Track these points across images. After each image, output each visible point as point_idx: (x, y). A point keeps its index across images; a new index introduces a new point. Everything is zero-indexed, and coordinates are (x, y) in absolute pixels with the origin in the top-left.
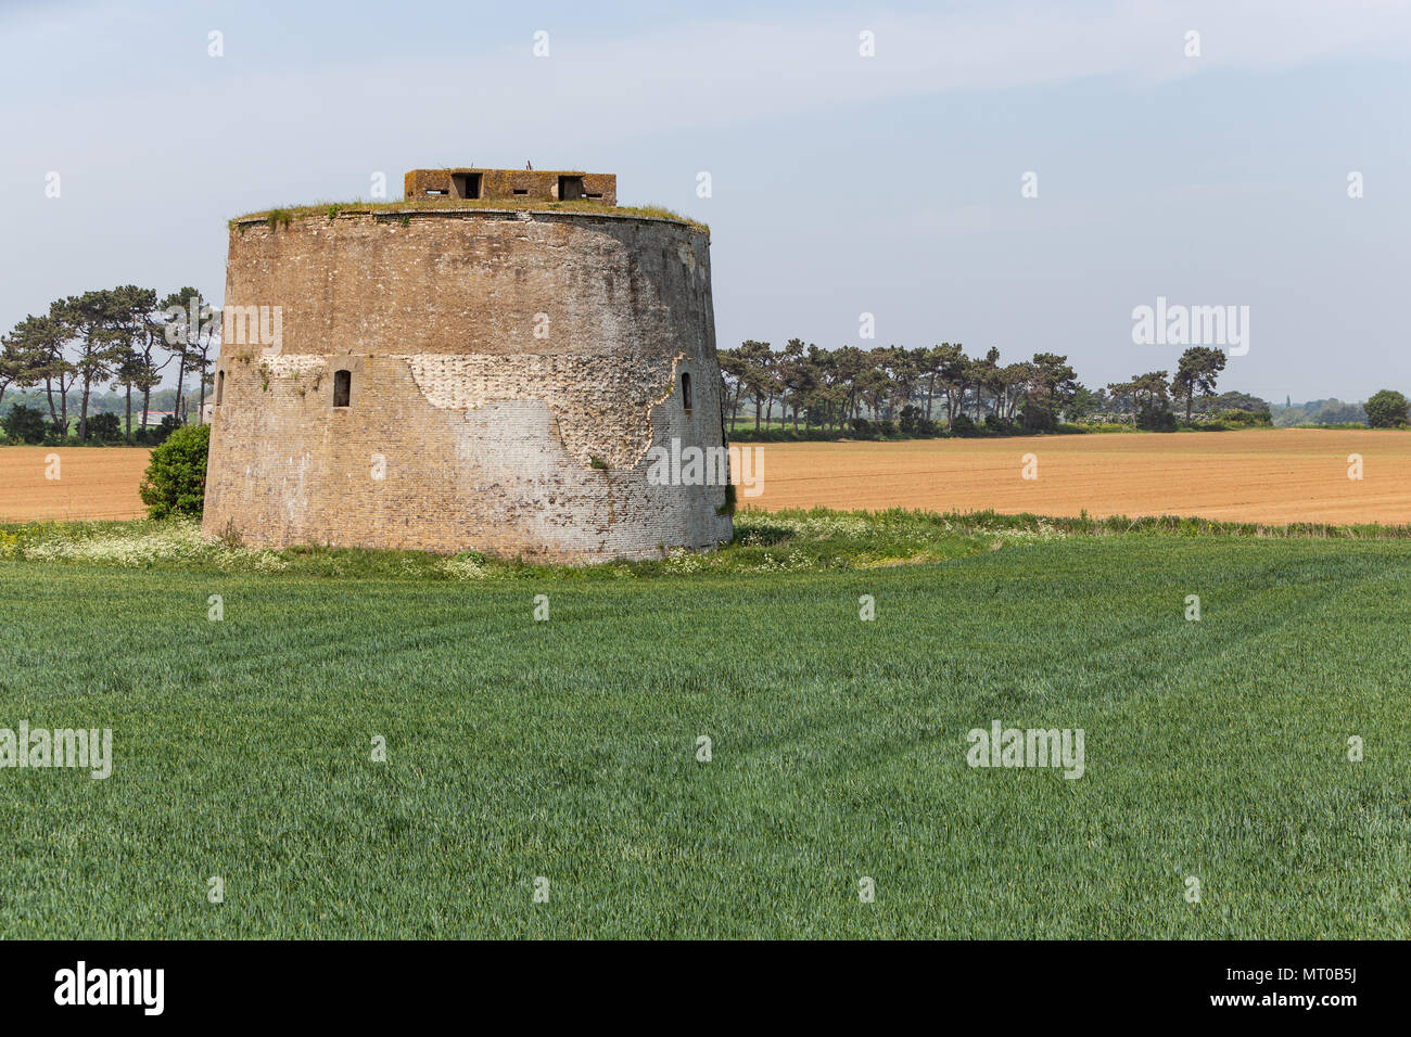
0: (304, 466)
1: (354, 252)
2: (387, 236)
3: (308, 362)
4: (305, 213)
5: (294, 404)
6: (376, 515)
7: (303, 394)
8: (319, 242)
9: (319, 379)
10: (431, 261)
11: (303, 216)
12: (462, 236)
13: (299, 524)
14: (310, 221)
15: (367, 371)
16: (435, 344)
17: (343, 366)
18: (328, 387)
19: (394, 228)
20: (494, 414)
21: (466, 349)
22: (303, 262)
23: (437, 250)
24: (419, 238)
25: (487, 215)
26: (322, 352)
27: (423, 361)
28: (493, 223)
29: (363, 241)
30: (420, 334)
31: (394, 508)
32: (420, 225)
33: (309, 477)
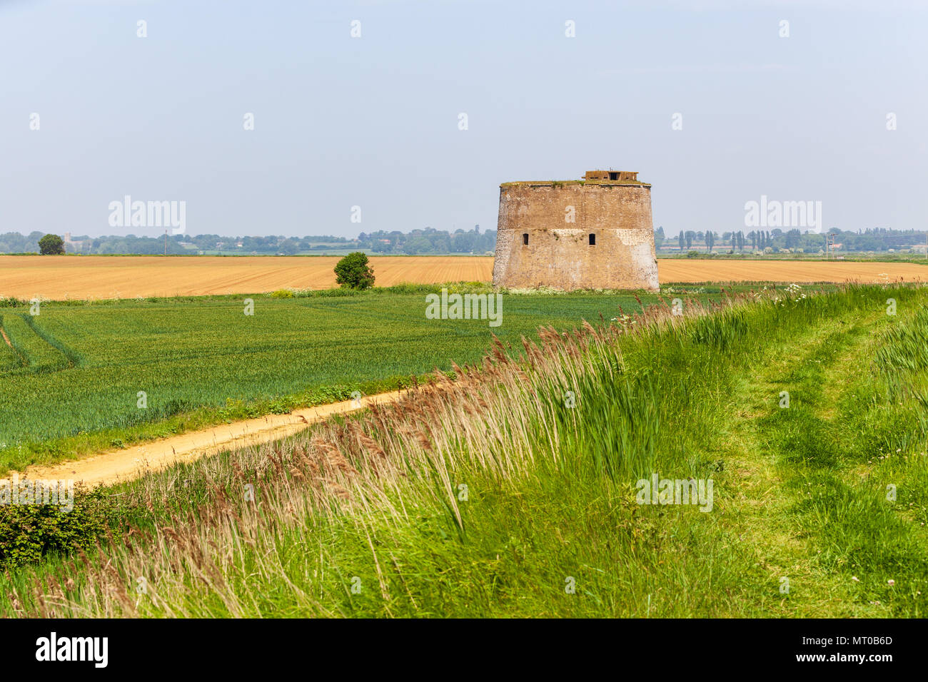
0: (579, 264)
1: (592, 197)
2: (604, 192)
3: (576, 231)
4: (569, 183)
5: (572, 244)
6: (609, 279)
7: (576, 241)
8: (577, 193)
9: (583, 236)
10: (620, 199)
11: (568, 185)
12: (628, 192)
13: (578, 282)
14: (573, 186)
15: (602, 234)
16: (622, 226)
17: (592, 233)
18: (587, 239)
19: (607, 189)
20: (640, 247)
21: (632, 227)
22: (570, 199)
23: (621, 197)
24: (616, 192)
25: (635, 186)
26: (582, 228)
27: (619, 231)
28: (635, 189)
29: (595, 193)
30: (618, 223)
31: (614, 276)
32: (615, 189)
33: (581, 267)
